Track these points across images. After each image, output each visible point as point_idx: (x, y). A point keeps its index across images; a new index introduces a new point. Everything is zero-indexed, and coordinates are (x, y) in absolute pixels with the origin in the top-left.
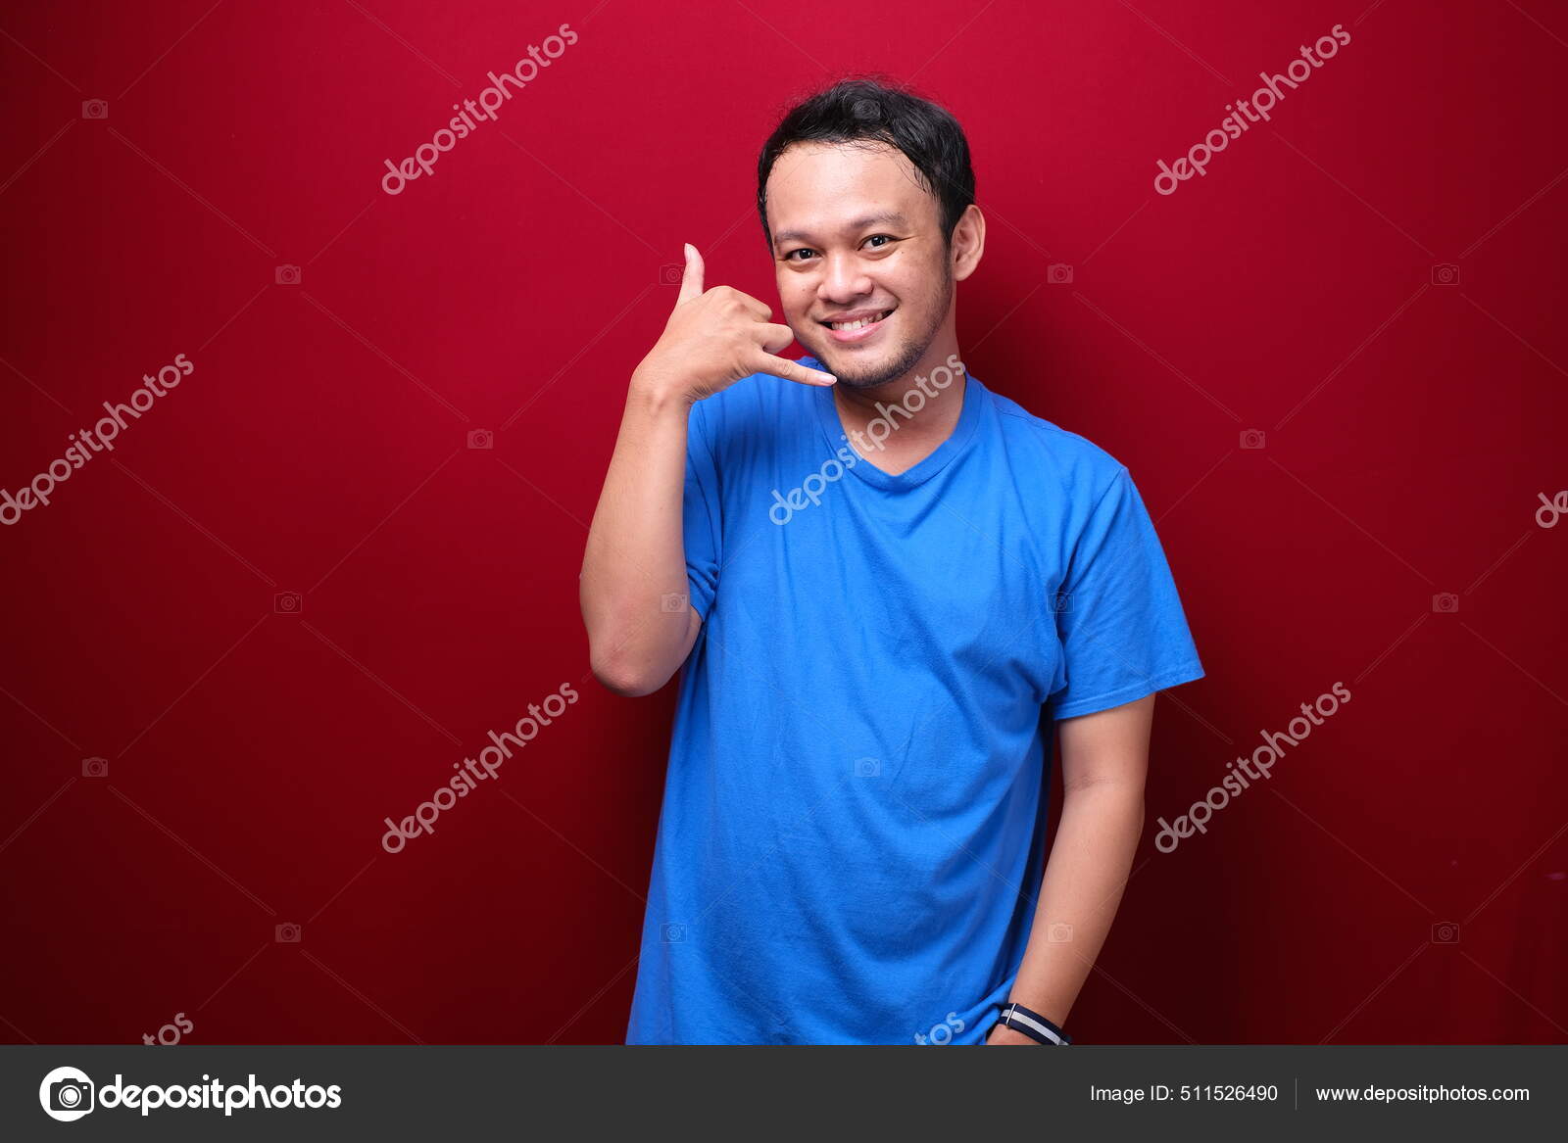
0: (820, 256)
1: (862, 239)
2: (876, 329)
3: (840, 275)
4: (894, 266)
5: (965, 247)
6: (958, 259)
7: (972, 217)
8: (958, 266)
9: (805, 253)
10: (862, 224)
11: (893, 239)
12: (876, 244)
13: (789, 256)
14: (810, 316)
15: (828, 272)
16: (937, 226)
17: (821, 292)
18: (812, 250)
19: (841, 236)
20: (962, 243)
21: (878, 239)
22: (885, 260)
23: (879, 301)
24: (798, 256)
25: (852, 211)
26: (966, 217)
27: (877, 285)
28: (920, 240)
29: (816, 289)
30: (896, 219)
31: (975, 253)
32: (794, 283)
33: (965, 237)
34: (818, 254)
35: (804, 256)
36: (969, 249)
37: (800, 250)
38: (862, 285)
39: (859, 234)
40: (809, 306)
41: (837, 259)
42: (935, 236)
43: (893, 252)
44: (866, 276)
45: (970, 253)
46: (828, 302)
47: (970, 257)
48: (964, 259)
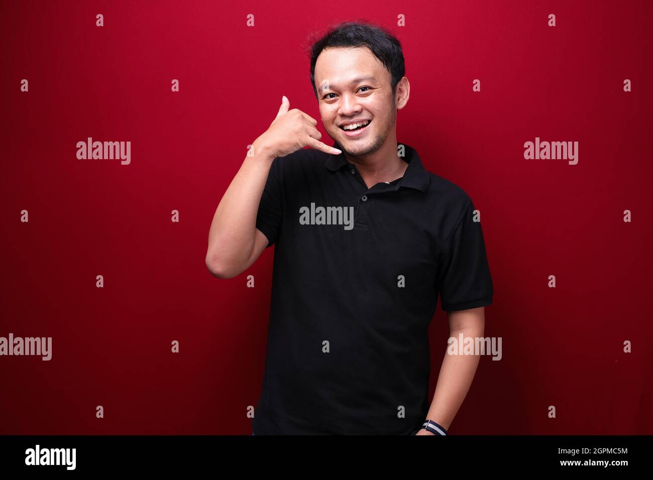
0: (339, 96)
1: (357, 88)
2: (364, 131)
3: (348, 104)
4: (371, 100)
5: (401, 95)
6: (398, 100)
7: (404, 82)
8: (398, 103)
9: (332, 95)
10: (357, 81)
11: (370, 88)
12: (363, 90)
13: (325, 97)
14: (335, 124)
15: (342, 103)
16: (390, 84)
17: (340, 112)
18: (336, 94)
19: (348, 86)
20: (400, 93)
21: (364, 89)
22: (367, 97)
23: (365, 116)
24: (329, 96)
25: (353, 76)
26: (402, 82)
27: (364, 108)
28: (383, 90)
29: (337, 111)
30: (372, 79)
31: (405, 98)
32: (327, 109)
33: (401, 91)
34: (338, 96)
35: (331, 97)
36: (403, 96)
37: (330, 94)
38: (357, 108)
39: (356, 86)
40: (334, 119)
41: (346, 96)
42: (388, 89)
43: (371, 94)
44: (359, 104)
45: (404, 97)
46: (343, 116)
47: (403, 99)
48: (401, 100)
